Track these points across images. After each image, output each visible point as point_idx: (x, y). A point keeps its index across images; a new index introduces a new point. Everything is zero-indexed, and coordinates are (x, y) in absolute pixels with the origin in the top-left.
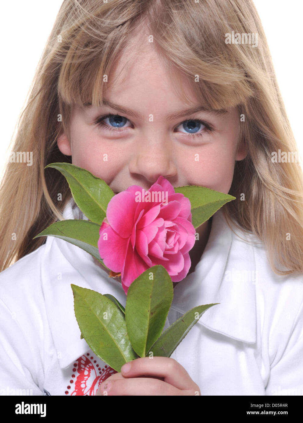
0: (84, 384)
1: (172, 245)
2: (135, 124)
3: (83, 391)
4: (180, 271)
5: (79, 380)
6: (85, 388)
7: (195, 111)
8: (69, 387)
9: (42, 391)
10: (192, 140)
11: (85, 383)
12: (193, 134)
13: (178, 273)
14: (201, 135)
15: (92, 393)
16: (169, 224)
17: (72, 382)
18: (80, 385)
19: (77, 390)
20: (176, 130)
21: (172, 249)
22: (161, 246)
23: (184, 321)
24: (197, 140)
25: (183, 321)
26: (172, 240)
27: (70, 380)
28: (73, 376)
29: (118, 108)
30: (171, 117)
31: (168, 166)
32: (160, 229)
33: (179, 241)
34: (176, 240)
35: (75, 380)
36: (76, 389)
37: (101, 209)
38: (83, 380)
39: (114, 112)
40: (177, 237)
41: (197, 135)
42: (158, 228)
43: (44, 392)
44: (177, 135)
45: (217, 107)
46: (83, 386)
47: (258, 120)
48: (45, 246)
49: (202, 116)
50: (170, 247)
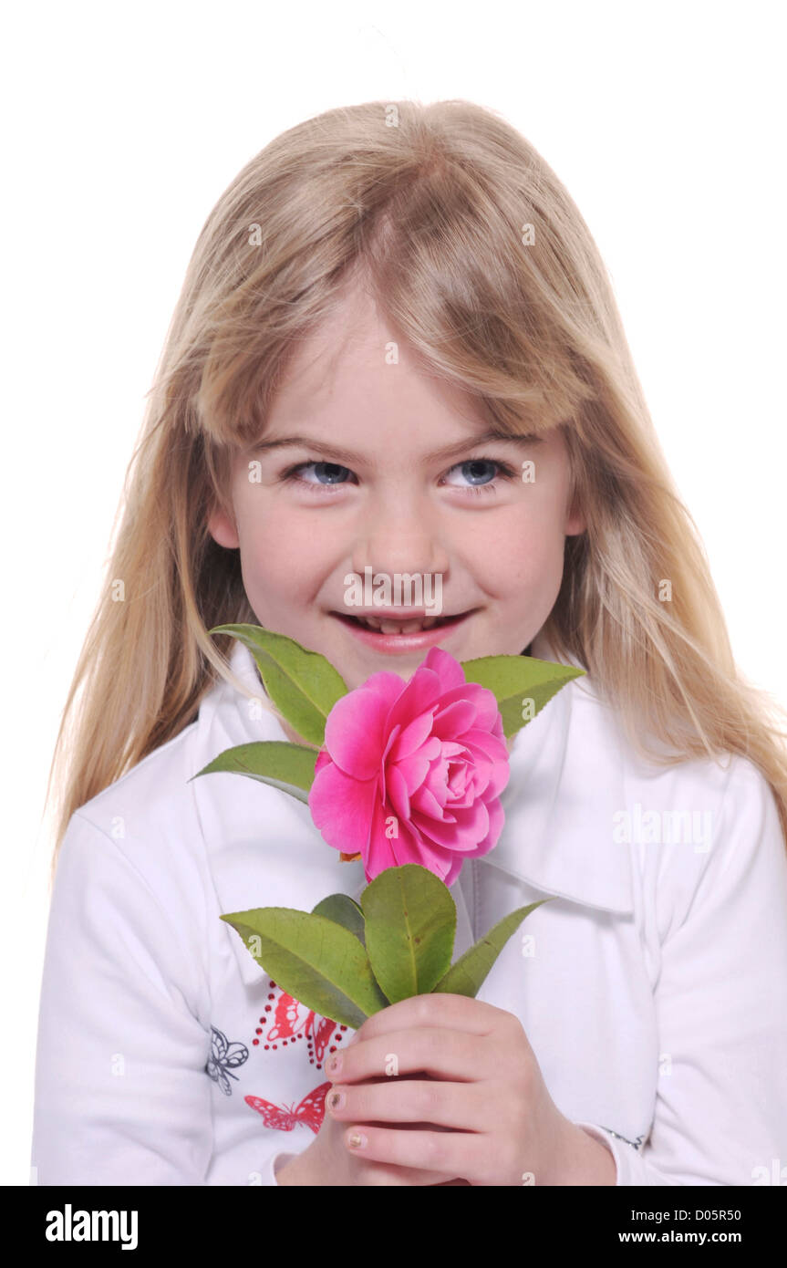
0: (292, 1012)
1: (461, 790)
2: (361, 478)
3: (291, 1025)
4: (481, 840)
5: (283, 1005)
6: (295, 1020)
7: (477, 442)
8: (263, 1021)
9: (207, 1031)
10: (475, 500)
11: (295, 1010)
12: (476, 487)
13: (478, 845)
14: (493, 487)
15: (311, 1028)
16: (454, 748)
17: (268, 1009)
18: (285, 1015)
19: (279, 1025)
20: (441, 482)
21: (462, 800)
22: (436, 796)
23: (490, 941)
24: (485, 498)
25: (488, 943)
26: (460, 780)
27: (264, 1006)
28: (271, 997)
29: (324, 449)
30: (431, 458)
31: (432, 554)
32: (434, 764)
33: (475, 781)
34: (469, 779)
35: (274, 1004)
36: (277, 1022)
37: (321, 714)
38: (291, 1004)
39: (318, 457)
40: (471, 775)
41: (485, 488)
42: (429, 763)
43: (211, 1031)
44: (444, 491)
45: (520, 430)
46: (290, 1016)
47: (606, 448)
48: (197, 728)
49: (493, 451)
50: (456, 795)
